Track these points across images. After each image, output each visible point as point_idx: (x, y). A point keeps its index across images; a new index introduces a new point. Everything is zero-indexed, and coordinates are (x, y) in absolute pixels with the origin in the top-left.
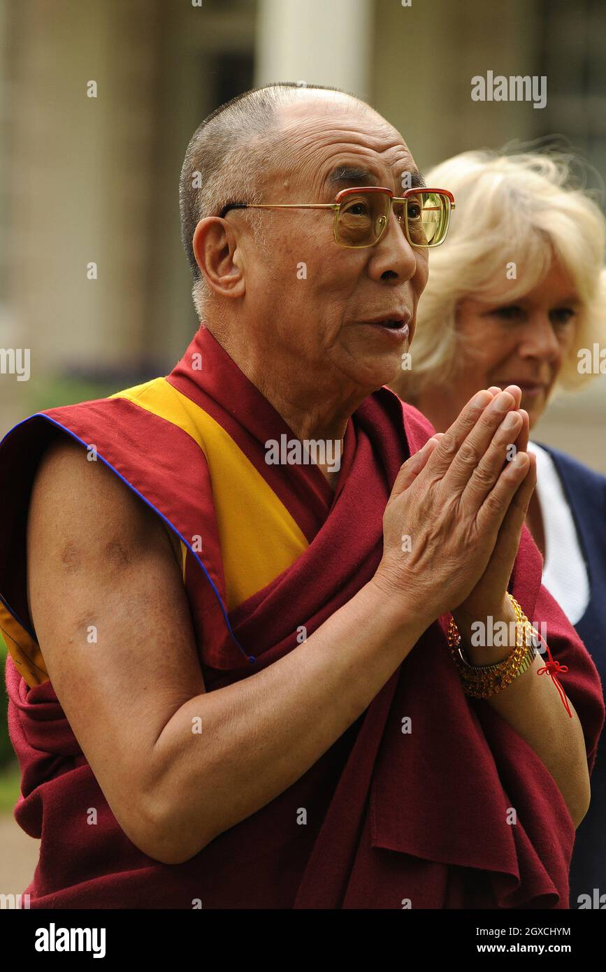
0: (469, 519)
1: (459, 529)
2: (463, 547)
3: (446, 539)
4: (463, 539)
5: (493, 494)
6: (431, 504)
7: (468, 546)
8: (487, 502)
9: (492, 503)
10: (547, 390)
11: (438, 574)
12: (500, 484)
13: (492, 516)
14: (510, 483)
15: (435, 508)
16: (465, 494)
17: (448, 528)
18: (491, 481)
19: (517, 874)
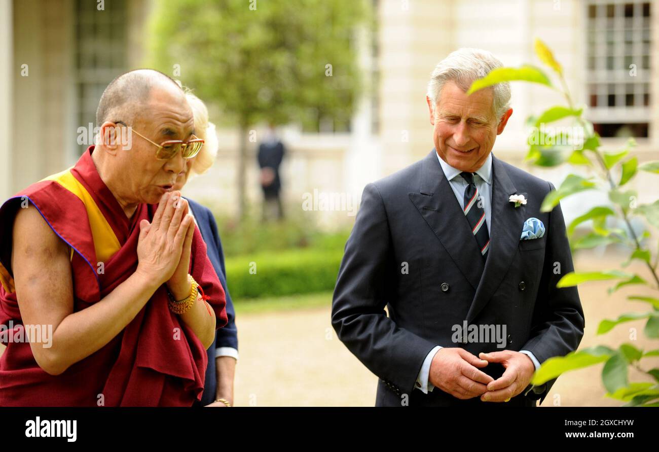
0: (171, 242)
1: (167, 248)
2: (170, 254)
3: (163, 251)
4: (169, 250)
5: (179, 232)
6: (156, 240)
7: (172, 253)
8: (176, 235)
9: (179, 235)
10: (186, 174)
11: (162, 266)
12: (181, 227)
13: (180, 240)
14: (185, 226)
15: (157, 240)
16: (168, 233)
17: (163, 247)
18: (177, 226)
19: (194, 379)
